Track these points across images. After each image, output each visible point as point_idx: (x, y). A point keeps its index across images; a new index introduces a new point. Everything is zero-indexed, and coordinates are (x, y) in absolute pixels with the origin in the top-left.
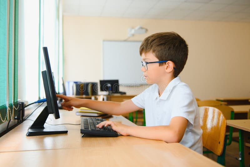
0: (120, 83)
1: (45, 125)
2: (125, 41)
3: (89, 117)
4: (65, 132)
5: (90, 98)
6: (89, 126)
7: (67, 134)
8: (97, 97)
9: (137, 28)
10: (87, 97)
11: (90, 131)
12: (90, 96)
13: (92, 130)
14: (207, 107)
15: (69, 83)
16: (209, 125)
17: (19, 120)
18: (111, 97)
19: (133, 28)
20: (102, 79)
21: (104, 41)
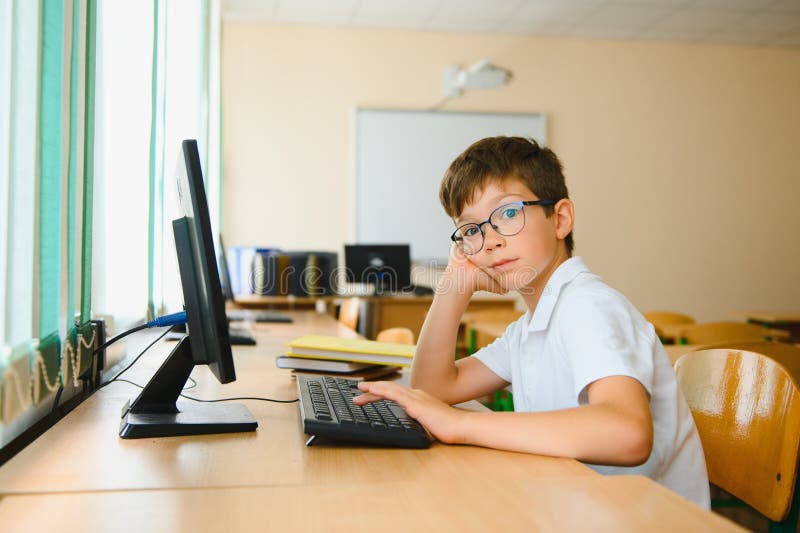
0: (415, 254)
1: (181, 402)
2: (433, 111)
3: (323, 376)
4: (250, 428)
5: (312, 307)
6: (331, 408)
7: (256, 435)
8: (337, 302)
9: (474, 68)
10: (302, 300)
11: (335, 425)
12: (311, 299)
13: (344, 422)
14: (735, 351)
15: (238, 251)
16: (743, 415)
17: (88, 382)
18: (382, 304)
19: (461, 67)
20: (352, 241)
21: (360, 110)
